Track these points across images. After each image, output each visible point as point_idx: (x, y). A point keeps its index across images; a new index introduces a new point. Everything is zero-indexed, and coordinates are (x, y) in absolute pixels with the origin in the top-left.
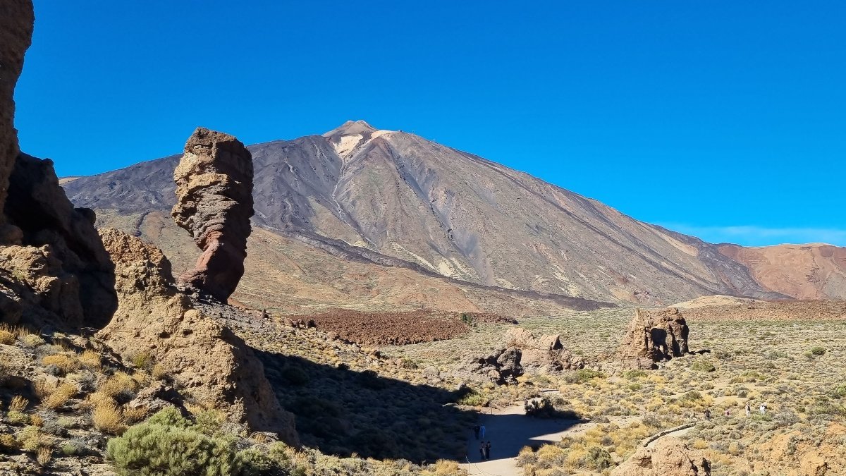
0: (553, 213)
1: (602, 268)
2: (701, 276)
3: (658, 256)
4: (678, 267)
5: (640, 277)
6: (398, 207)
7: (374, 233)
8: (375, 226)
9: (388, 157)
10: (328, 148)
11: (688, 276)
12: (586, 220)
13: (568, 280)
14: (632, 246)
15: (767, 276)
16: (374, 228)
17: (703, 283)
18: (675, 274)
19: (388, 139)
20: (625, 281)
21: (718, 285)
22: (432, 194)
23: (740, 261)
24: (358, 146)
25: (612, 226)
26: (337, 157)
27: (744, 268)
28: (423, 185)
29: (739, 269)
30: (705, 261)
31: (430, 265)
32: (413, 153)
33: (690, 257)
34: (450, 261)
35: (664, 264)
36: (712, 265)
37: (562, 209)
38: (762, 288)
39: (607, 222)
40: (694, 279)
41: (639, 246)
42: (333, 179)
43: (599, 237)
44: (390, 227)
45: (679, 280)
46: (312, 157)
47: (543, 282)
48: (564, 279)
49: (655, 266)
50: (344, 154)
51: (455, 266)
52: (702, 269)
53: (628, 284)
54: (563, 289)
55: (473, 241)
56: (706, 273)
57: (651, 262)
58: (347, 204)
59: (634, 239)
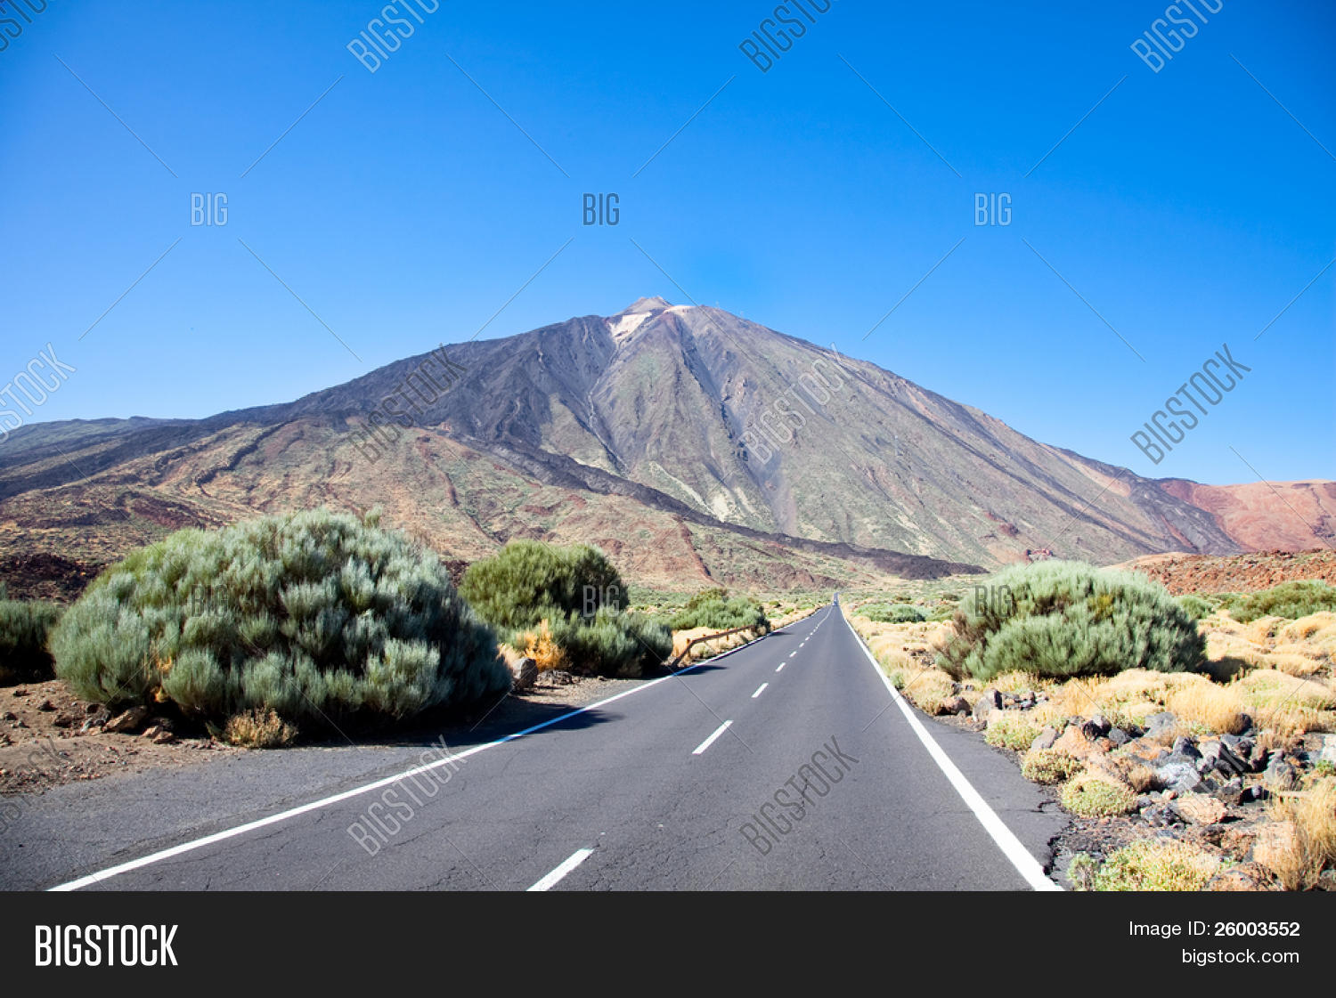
0: (905, 420)
1: (976, 508)
2: (1138, 526)
3: (1068, 493)
4: (1100, 512)
5: (1039, 526)
6: (672, 407)
7: (629, 448)
8: (634, 437)
9: (674, 337)
10: (602, 330)
11: (1118, 526)
12: (955, 433)
13: (916, 527)
14: (1026, 475)
15: (1246, 528)
16: (632, 440)
17: (1143, 539)
18: (1097, 523)
19: (682, 315)
20: (1013, 531)
21: (1167, 542)
22: (727, 388)
23: (1197, 503)
24: (641, 327)
25: (996, 444)
26: (611, 341)
27: (1206, 515)
28: (717, 375)
29: (1197, 515)
30: (1143, 503)
31: (698, 499)
32: (710, 332)
33: (1119, 497)
34: (733, 493)
35: (1077, 505)
36: (1156, 511)
37: (919, 415)
38: (1239, 547)
39: (990, 438)
40: (1126, 531)
41: (1039, 477)
42: (596, 371)
43: (974, 458)
44: (653, 438)
45: (1102, 532)
46: (576, 342)
47: (874, 531)
48: (912, 525)
49: (1062, 508)
50: (621, 337)
51: (738, 502)
52: (1139, 516)
53: (1018, 536)
54: (907, 544)
55: (775, 462)
56: (1144, 521)
57: (1056, 502)
58: (604, 405)
59: (1030, 466)
